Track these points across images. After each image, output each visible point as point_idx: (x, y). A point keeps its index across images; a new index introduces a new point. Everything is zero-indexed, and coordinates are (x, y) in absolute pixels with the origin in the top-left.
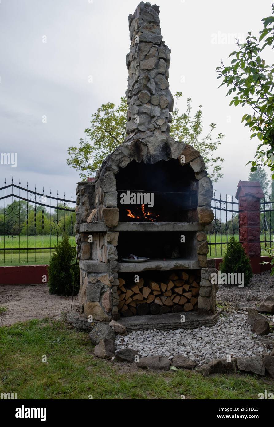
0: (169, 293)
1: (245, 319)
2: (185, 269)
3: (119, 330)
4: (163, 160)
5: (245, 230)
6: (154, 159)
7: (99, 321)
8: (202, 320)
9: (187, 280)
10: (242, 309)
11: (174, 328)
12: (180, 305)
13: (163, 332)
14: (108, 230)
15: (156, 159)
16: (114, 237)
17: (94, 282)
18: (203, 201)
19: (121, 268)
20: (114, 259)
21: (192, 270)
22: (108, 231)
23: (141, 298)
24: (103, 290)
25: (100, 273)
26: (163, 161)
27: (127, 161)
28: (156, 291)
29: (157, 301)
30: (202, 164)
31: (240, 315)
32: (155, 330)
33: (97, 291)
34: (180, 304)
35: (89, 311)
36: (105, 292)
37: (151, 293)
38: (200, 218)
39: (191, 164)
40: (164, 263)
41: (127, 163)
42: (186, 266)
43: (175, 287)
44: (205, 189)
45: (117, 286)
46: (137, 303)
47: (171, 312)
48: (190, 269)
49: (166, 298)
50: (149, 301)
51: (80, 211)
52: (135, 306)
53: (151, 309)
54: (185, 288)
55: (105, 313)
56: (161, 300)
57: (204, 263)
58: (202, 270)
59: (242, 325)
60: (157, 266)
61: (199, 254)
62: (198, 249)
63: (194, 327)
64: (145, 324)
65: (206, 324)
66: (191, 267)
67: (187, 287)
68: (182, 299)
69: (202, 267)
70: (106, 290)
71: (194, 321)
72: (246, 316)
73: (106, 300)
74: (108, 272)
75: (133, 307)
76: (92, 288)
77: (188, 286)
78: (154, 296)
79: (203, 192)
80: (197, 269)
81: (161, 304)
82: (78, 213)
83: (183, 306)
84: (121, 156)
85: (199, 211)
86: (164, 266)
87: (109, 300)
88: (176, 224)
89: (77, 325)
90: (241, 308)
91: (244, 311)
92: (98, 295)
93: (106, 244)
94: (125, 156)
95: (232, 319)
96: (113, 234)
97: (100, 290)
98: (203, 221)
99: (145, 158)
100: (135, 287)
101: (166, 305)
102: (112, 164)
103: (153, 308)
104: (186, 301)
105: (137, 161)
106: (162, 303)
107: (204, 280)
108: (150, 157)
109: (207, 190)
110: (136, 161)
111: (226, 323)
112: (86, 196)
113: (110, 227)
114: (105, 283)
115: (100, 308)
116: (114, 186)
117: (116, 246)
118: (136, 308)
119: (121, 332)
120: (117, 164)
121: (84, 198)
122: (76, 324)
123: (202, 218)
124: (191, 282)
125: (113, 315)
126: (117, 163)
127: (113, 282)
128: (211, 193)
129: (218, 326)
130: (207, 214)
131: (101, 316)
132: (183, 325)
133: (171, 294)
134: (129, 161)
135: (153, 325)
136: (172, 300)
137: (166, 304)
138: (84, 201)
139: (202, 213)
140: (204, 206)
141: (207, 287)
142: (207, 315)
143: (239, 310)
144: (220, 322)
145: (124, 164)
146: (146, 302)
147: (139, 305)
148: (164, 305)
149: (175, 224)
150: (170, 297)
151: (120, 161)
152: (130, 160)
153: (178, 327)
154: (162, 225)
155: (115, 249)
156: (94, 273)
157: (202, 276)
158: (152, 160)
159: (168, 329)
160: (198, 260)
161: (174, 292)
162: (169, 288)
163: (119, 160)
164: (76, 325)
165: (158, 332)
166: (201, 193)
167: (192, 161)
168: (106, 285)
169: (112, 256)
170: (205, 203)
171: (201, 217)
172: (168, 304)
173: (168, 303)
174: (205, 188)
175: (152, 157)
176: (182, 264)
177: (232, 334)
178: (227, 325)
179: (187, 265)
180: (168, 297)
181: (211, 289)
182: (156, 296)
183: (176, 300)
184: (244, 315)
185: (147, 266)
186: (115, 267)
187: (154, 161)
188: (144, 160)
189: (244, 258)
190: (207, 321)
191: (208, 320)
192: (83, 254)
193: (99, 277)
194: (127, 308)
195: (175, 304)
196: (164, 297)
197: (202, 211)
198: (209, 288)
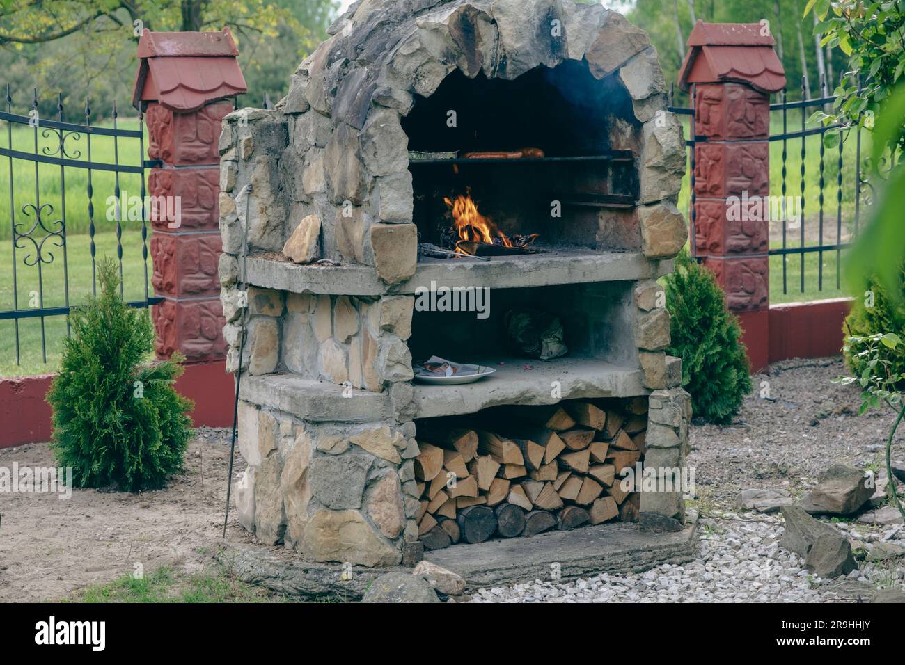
0: (550, 472)
1: (773, 536)
2: (600, 396)
3: (451, 585)
4: (541, 64)
5: (714, 212)
6: (515, 65)
7: (363, 566)
8: (660, 547)
9: (600, 429)
10: (751, 506)
11: (588, 572)
12: (581, 506)
13: (563, 586)
14: (385, 292)
15: (522, 63)
16: (401, 311)
17: (338, 450)
18: (656, 190)
19: (421, 406)
20: (405, 379)
21: (623, 398)
22: (385, 295)
23: (473, 493)
24: (373, 476)
25: (357, 422)
26: (542, 69)
27: (437, 76)
28: (513, 468)
29: (517, 498)
30: (655, 72)
31: (755, 526)
32: (537, 581)
33: (353, 476)
34: (580, 502)
35: (324, 539)
36: (381, 478)
37: (500, 475)
38: (648, 241)
39: (622, 73)
40: (540, 383)
41: (438, 81)
42: (605, 389)
43: (567, 451)
44: (664, 152)
45: (412, 459)
46: (459, 507)
47: (556, 528)
48: (614, 395)
49: (542, 485)
50: (494, 499)
51: (241, 214)
52: (454, 517)
53: (501, 523)
54: (595, 453)
55: (384, 541)
56: (527, 493)
57: (657, 377)
58: (653, 397)
59: (771, 554)
60: (522, 394)
61: (642, 350)
62: (642, 335)
63: (641, 568)
64: (508, 567)
65: (674, 556)
66: (620, 392)
67: (600, 450)
68: (586, 485)
69: (650, 390)
70: (381, 473)
71: (637, 551)
72: (772, 529)
73: (386, 505)
74: (384, 419)
75: (448, 519)
76: (334, 468)
77: (605, 446)
78: (509, 482)
79: (658, 160)
80: (637, 394)
81: (527, 505)
82: (235, 218)
83: (589, 507)
84: (420, 59)
85: (644, 221)
86: (542, 391)
87: (397, 503)
88: (579, 261)
89: (290, 582)
90: (749, 505)
91: (758, 512)
92: (357, 488)
93: (374, 333)
94: (431, 60)
95: (736, 539)
96: (397, 302)
97: (364, 475)
98: (656, 251)
99: (488, 62)
100: (456, 460)
101: (542, 509)
102: (393, 87)
103: (505, 519)
104: (598, 494)
105: (467, 74)
106: (530, 500)
107: (658, 427)
108: (505, 57)
109: (671, 153)
110: (462, 73)
111: (724, 551)
112: (259, 162)
113: (392, 282)
114: (379, 452)
115: (366, 527)
116: (402, 154)
117: (408, 340)
118: (456, 521)
119: (455, 591)
120: (407, 85)
121: (254, 168)
122: (283, 579)
123: (655, 242)
124: (613, 435)
125: (408, 545)
126: (409, 84)
127: (404, 450)
128: (680, 162)
129: (706, 561)
130: (667, 229)
131: (369, 551)
132: (612, 564)
133: (556, 474)
134: (443, 76)
135: (531, 568)
136: (558, 492)
137: (540, 504)
138: (256, 180)
139: (653, 227)
140: (657, 202)
141: (669, 448)
142: (669, 531)
143: (745, 510)
144: (707, 551)
145: (428, 86)
146: (483, 500)
147: (465, 513)
148: (535, 507)
149: (575, 261)
150: (552, 482)
151: (418, 76)
152: (447, 70)
153: (598, 570)
154: (537, 267)
155: (405, 351)
156: (336, 423)
157: (653, 416)
158: (509, 67)
159: (570, 576)
160: (641, 368)
161: (562, 468)
162: (551, 456)
163: (415, 71)
164: (284, 582)
165: (548, 587)
166: (651, 164)
167: (624, 65)
168: (382, 459)
169: (399, 370)
170: (663, 194)
171: (651, 238)
172: (548, 504)
173: (549, 500)
174: (665, 148)
175: (511, 57)
176: (593, 383)
177: (752, 580)
178: (729, 557)
179: (608, 385)
180: (545, 482)
181: (680, 454)
182: (514, 482)
183: (571, 492)
184: (765, 525)
185: (494, 393)
186: (409, 404)
187: (514, 72)
188: (485, 67)
189: (722, 323)
190: (676, 549)
191: (677, 545)
192: (256, 356)
193: (356, 434)
194: (434, 522)
195: (567, 502)
196: (537, 484)
197: (655, 218)
198: (673, 450)
